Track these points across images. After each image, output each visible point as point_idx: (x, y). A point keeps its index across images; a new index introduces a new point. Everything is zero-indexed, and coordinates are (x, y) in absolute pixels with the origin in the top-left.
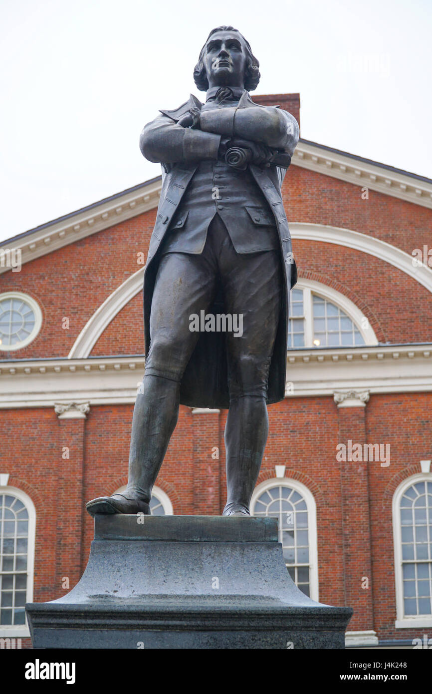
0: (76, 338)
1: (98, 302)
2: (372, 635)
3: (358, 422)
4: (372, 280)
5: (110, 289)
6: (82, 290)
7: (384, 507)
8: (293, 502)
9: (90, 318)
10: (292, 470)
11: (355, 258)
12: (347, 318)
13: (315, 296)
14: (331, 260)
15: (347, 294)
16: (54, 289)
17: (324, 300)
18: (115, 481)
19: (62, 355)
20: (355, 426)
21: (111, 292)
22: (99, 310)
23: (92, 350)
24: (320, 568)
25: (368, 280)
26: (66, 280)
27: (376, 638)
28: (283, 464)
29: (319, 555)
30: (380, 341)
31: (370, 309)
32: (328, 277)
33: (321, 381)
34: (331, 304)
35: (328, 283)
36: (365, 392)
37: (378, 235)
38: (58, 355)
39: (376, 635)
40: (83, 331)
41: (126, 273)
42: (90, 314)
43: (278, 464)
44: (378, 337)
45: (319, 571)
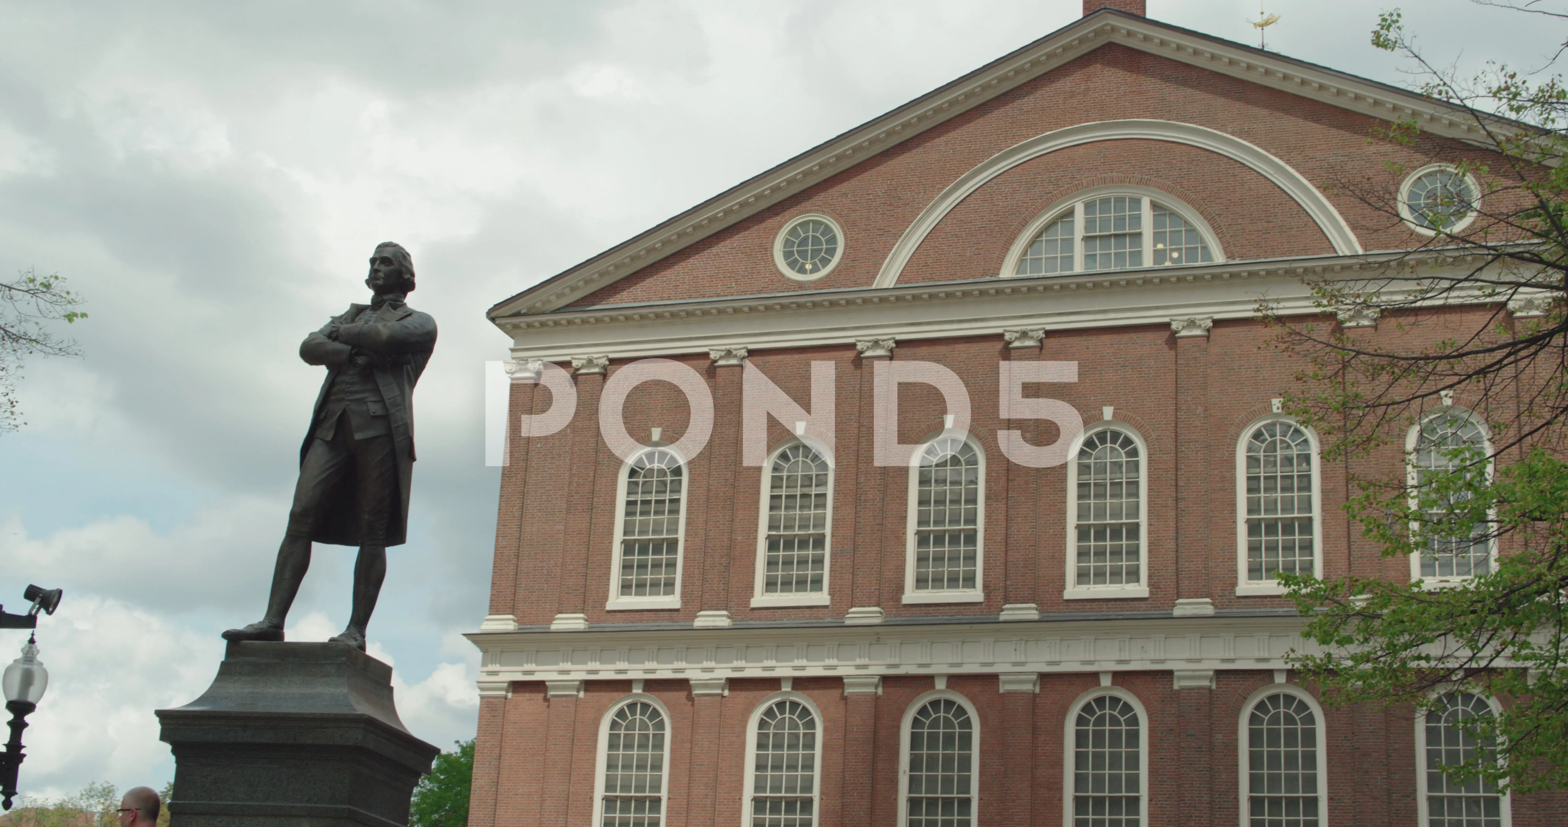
0: (882, 264)
1: (905, 221)
2: (1207, 603)
3: (1198, 354)
4: (1221, 185)
5: (921, 206)
6: (889, 208)
7: (1227, 454)
8: (1123, 449)
9: (897, 240)
10: (1122, 411)
11: (1202, 159)
12: (1192, 231)
13: (1155, 206)
14: (1174, 161)
15: (1191, 202)
16: (858, 208)
17: (1166, 210)
18: (923, 426)
19: (867, 284)
20: (1195, 358)
21: (921, 209)
22: (908, 230)
23: (899, 278)
24: (1150, 525)
25: (1217, 185)
26: (871, 197)
27: (1212, 607)
28: (1111, 405)
29: (1149, 510)
30: (1228, 258)
31: (1218, 219)
32: (1170, 183)
33: (1158, 308)
34: (1173, 214)
35: (1170, 191)
36: (1208, 318)
37: (1230, 130)
38: (862, 285)
39: (1212, 604)
40: (890, 256)
41: (938, 186)
42: (897, 236)
43: (1106, 405)
44: (1226, 252)
45: (1149, 528)
